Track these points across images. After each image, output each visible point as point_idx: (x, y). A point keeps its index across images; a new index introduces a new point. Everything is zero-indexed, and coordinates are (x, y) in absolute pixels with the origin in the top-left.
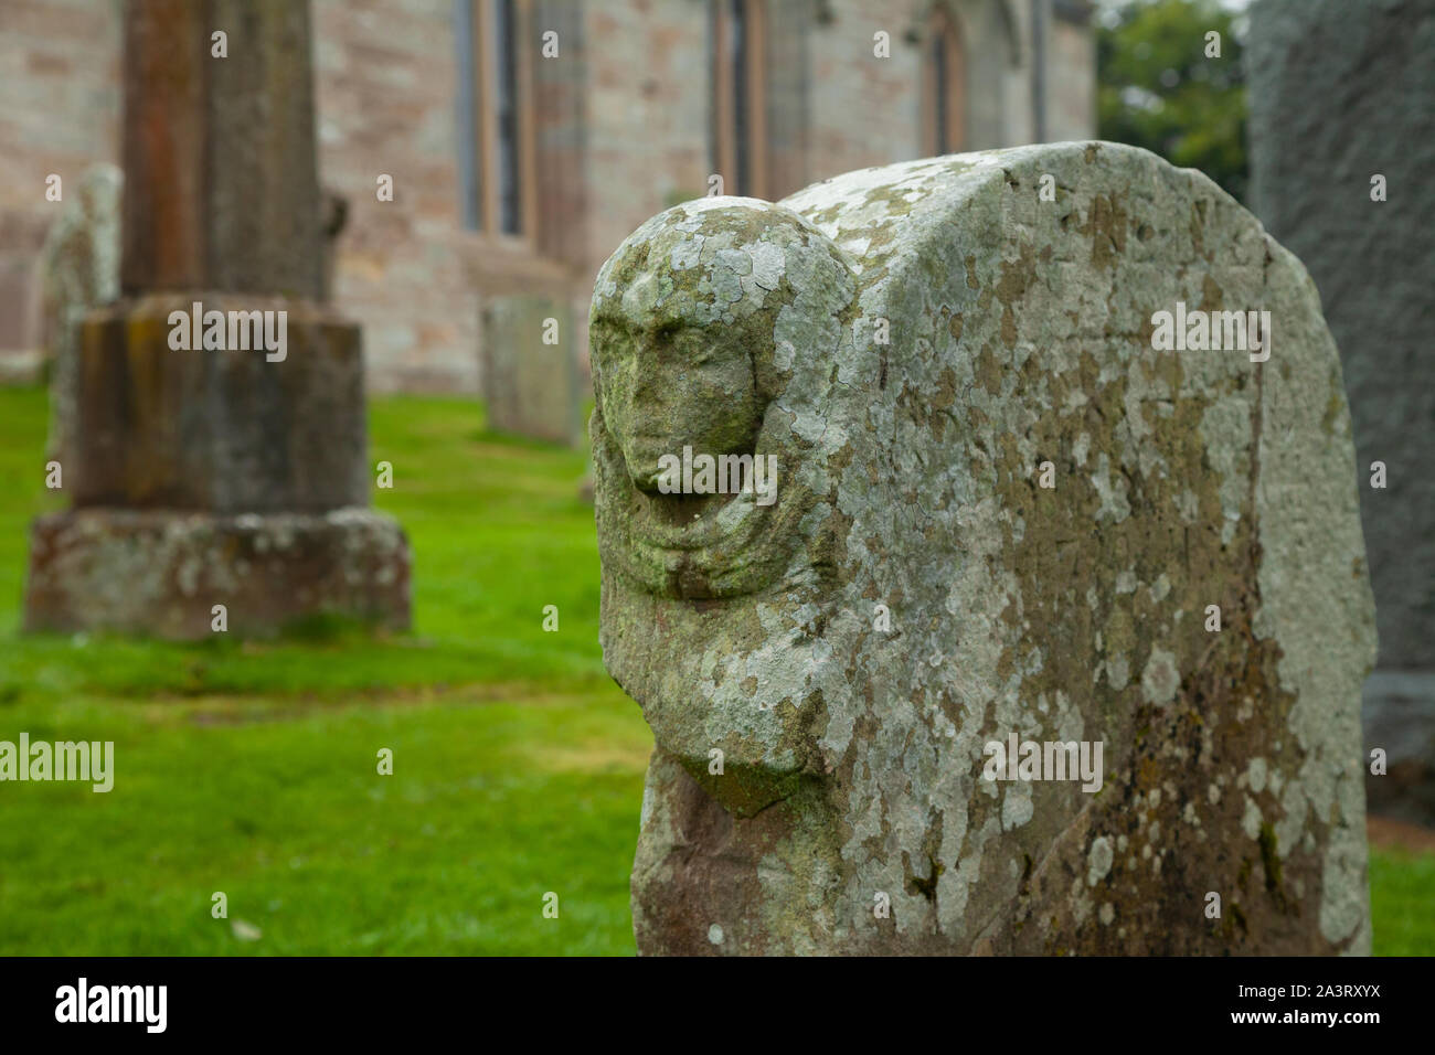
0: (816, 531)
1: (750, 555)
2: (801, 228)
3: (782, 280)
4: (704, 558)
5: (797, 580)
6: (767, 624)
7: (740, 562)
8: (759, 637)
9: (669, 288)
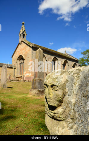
0: (71, 114)
1: (62, 116)
2: (69, 73)
3: (67, 79)
4: (56, 115)
5: (69, 120)
6: (65, 126)
7: (61, 116)
8: (64, 127)
9: (52, 80)
